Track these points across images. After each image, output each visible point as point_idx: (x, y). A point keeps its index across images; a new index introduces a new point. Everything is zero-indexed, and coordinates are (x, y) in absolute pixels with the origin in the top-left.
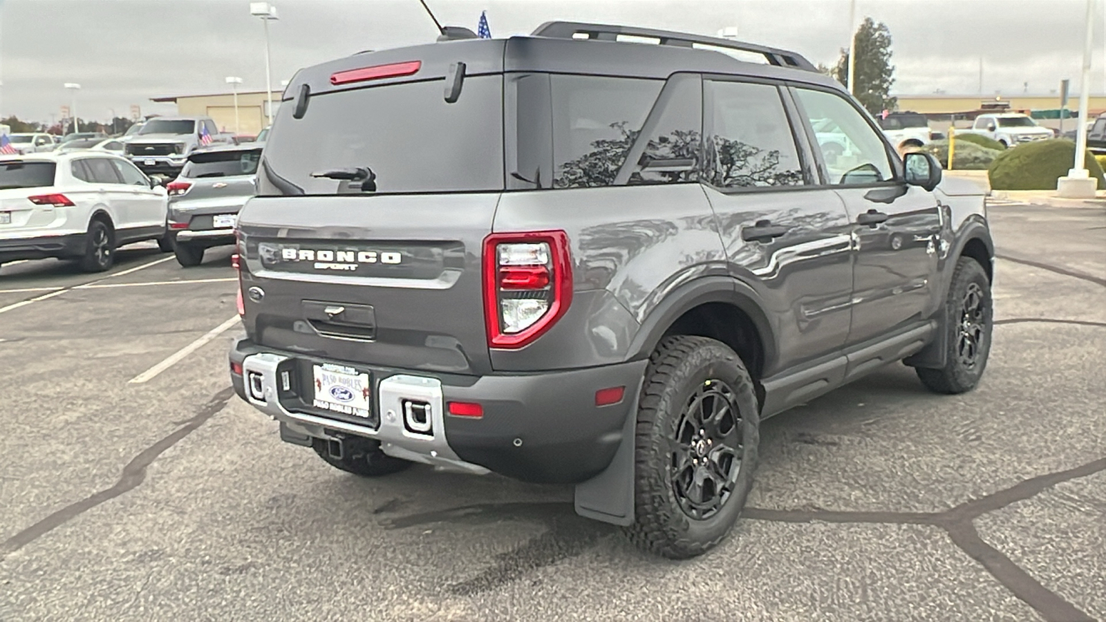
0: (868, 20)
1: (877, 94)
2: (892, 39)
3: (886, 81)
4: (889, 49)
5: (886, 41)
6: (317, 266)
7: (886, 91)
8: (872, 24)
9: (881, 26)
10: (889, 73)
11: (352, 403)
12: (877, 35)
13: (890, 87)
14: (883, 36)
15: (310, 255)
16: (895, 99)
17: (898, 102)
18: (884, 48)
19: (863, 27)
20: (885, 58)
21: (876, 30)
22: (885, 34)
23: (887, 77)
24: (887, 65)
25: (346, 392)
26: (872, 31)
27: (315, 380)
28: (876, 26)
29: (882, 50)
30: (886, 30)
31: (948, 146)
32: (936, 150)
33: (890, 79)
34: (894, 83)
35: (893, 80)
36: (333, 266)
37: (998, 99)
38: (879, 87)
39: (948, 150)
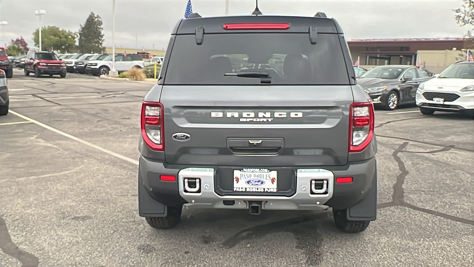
0: (92, 13)
1: (97, 45)
2: (103, 22)
3: (101, 40)
4: (102, 26)
5: (101, 23)
6: (241, 120)
7: (101, 44)
8: (94, 15)
9: (98, 17)
10: (102, 36)
11: (263, 186)
12: (96, 19)
13: (103, 42)
14: (99, 21)
15: (236, 115)
16: (105, 48)
17: (106, 49)
18: (100, 26)
19: (90, 16)
20: (100, 30)
21: (96, 18)
22: (100, 20)
23: (101, 38)
24: (101, 33)
25: (259, 181)
26: (94, 18)
27: (234, 178)
28: (96, 16)
29: (99, 26)
30: (100, 18)
31: (154, 69)
32: (150, 70)
33: (103, 39)
34: (104, 41)
35: (104, 40)
36: (255, 120)
37: (143, 50)
38: (98, 42)
39: (154, 70)
